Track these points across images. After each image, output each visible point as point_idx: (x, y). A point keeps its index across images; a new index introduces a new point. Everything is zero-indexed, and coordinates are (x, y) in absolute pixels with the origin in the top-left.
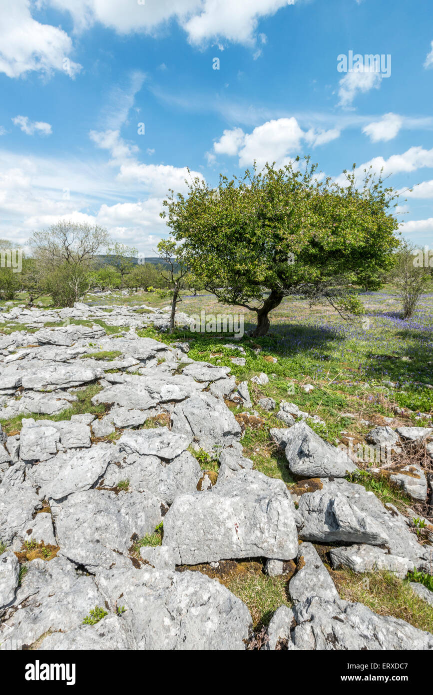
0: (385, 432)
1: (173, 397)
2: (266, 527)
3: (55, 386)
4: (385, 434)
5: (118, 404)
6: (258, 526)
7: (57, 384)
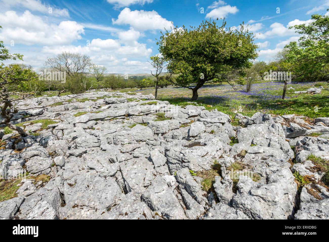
0: (278, 118)
1: (194, 114)
2: (275, 132)
3: (143, 113)
4: (278, 119)
5: (173, 118)
6: (272, 132)
7: (144, 112)
